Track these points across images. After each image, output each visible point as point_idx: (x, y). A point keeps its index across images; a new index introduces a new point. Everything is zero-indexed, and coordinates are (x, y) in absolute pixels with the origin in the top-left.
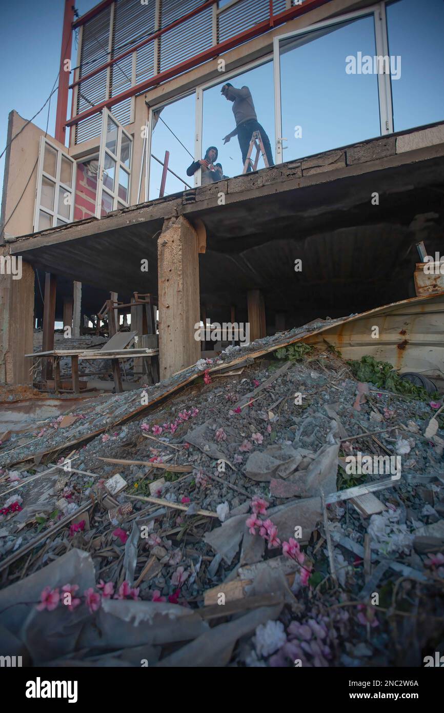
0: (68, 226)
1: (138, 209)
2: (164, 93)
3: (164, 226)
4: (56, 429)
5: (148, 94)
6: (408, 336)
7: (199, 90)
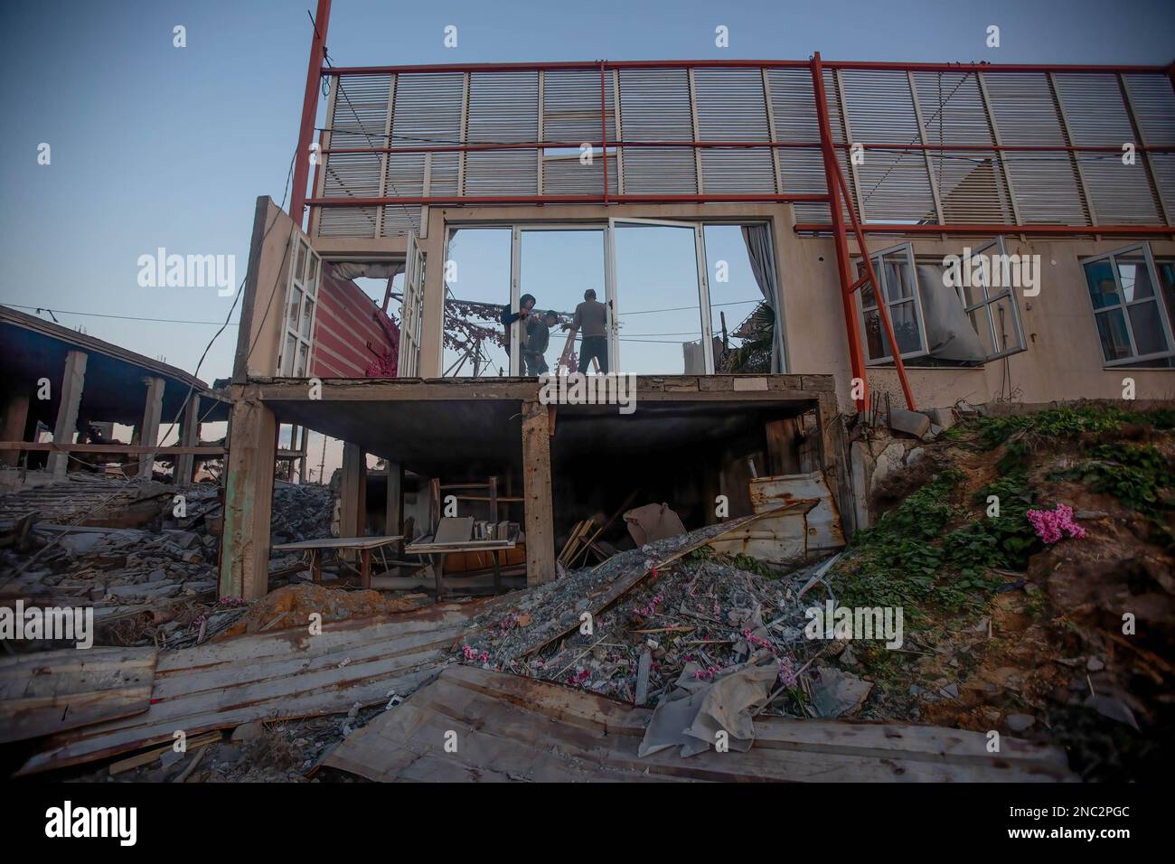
1: (486, 382)
2: (472, 217)
3: (525, 409)
4: (514, 628)
5: (447, 210)
6: (750, 534)
7: (516, 229)
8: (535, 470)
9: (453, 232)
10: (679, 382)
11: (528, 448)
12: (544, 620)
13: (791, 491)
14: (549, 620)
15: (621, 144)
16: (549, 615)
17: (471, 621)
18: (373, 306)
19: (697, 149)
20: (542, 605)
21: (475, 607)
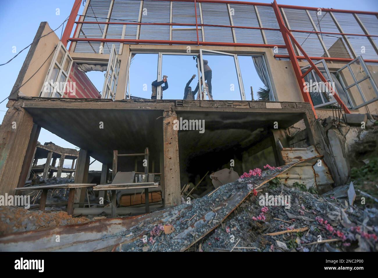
0: (87, 100)
1: (145, 102)
2: (142, 48)
3: (165, 114)
4: (160, 236)
5: (131, 45)
6: (288, 176)
7: (161, 54)
8: (170, 143)
9: (133, 55)
10: (240, 104)
11: (166, 132)
12: (183, 229)
13: (301, 155)
14: (187, 228)
15: (203, 25)
16: (186, 224)
17: (128, 231)
18: (99, 94)
19: (233, 28)
20: (178, 218)
21: (132, 221)
